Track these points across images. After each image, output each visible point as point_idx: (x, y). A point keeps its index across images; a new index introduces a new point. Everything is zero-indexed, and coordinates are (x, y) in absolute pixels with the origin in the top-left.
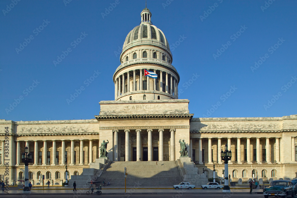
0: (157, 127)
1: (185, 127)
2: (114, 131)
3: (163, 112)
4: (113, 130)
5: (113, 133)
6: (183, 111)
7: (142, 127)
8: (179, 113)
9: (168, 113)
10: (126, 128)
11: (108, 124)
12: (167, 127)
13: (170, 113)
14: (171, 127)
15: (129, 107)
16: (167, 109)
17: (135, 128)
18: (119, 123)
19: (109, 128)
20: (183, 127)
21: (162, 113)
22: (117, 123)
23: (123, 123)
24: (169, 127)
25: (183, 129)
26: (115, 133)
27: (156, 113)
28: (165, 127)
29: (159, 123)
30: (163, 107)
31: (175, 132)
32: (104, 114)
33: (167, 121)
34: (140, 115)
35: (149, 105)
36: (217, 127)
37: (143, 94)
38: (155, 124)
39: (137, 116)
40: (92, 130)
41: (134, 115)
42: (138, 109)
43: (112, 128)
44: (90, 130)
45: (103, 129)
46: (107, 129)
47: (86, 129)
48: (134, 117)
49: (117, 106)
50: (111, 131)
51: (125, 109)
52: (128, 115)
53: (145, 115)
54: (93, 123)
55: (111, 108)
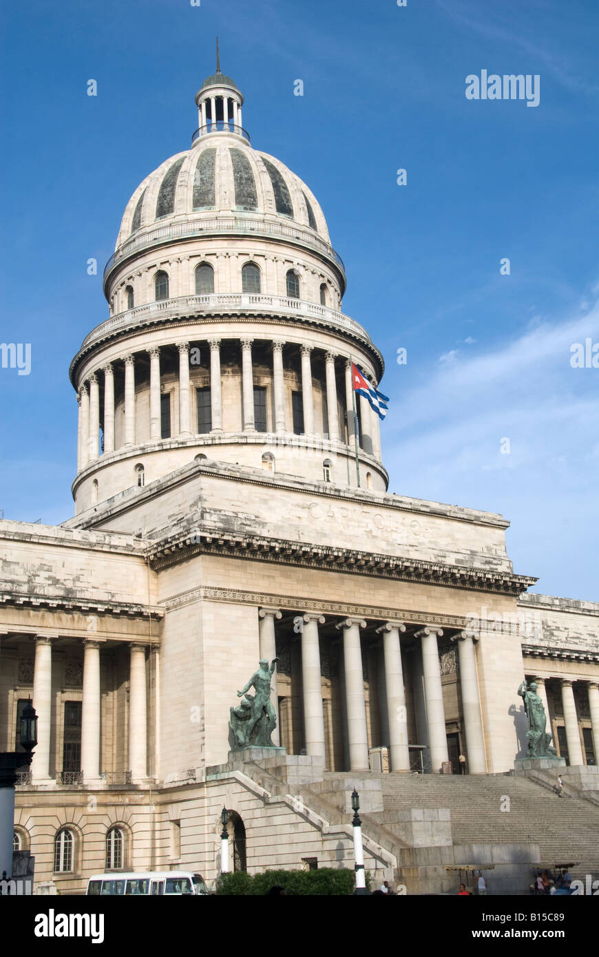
0: (422, 617)
2: (262, 614)
3: (436, 552)
4: (260, 608)
5: (261, 621)
6: (495, 562)
7: (369, 611)
8: (483, 567)
9: (450, 560)
10: (310, 604)
11: (238, 573)
12: (452, 620)
13: (457, 561)
14: (465, 622)
15: (315, 510)
16: (443, 543)
17: (344, 608)
18: (282, 580)
19: (241, 598)
21: (433, 557)
22: (273, 577)
23: (299, 581)
24: (459, 622)
26: (269, 624)
27: (414, 555)
28: (445, 620)
29: (425, 598)
30: (429, 530)
31: (476, 643)
32: (221, 525)
33: (451, 596)
35: (385, 513)
37: (320, 457)
38: (411, 601)
40: (104, 587)
41: (349, 551)
42: (348, 526)
43: (257, 599)
44: (93, 587)
45: (219, 599)
46: (234, 601)
47: (74, 580)
48: (347, 558)
49: (267, 497)
50: (253, 612)
51: (299, 518)
52: (329, 548)
53: (389, 557)
54: (112, 550)
55: (246, 503)
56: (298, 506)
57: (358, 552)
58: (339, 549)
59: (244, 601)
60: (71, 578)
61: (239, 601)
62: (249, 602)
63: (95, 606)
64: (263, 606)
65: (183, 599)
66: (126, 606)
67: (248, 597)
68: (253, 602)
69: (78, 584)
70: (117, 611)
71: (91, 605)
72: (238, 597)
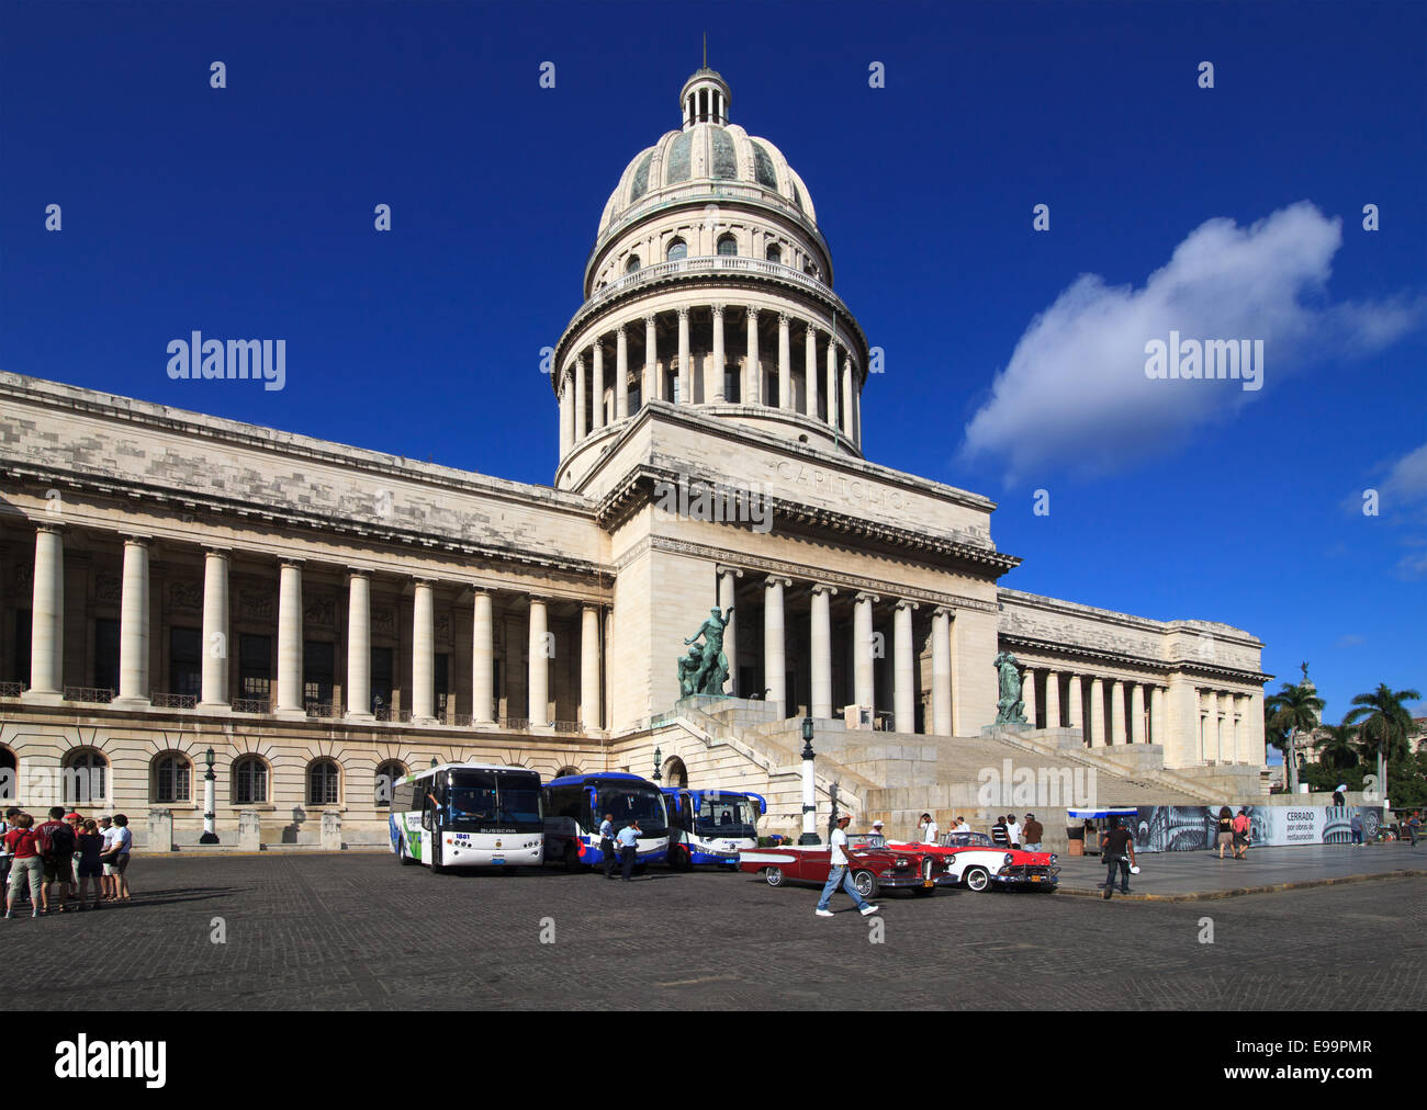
0: (898, 589)
1: (985, 606)
2: (721, 570)
4: (718, 564)
5: (719, 577)
7: (840, 578)
10: (776, 565)
11: (694, 525)
12: (928, 595)
14: (943, 598)
15: (785, 470)
16: (926, 519)
17: (813, 573)
18: (743, 537)
19: (698, 552)
20: (979, 605)
22: (735, 534)
23: (763, 540)
24: (937, 597)
25: (979, 614)
26: (727, 583)
28: (921, 594)
29: (901, 570)
30: (911, 505)
31: (951, 619)
34: (844, 517)
36: (1023, 625)
38: (887, 573)
39: (833, 519)
40: (550, 544)
41: (821, 511)
42: (823, 491)
43: (714, 553)
44: (538, 543)
45: (670, 550)
46: (688, 553)
47: (515, 534)
48: (819, 519)
49: (731, 451)
50: (709, 569)
51: (767, 476)
52: (799, 506)
53: (866, 522)
54: (558, 506)
55: (706, 453)
56: (766, 463)
57: (832, 514)
58: (810, 508)
59: (699, 555)
60: (512, 531)
61: (694, 554)
62: (705, 556)
63: (536, 559)
64: (722, 562)
65: (632, 554)
66: (573, 563)
67: (704, 551)
68: (710, 557)
69: (519, 538)
70: (563, 566)
71: (532, 558)
72: (692, 549)
